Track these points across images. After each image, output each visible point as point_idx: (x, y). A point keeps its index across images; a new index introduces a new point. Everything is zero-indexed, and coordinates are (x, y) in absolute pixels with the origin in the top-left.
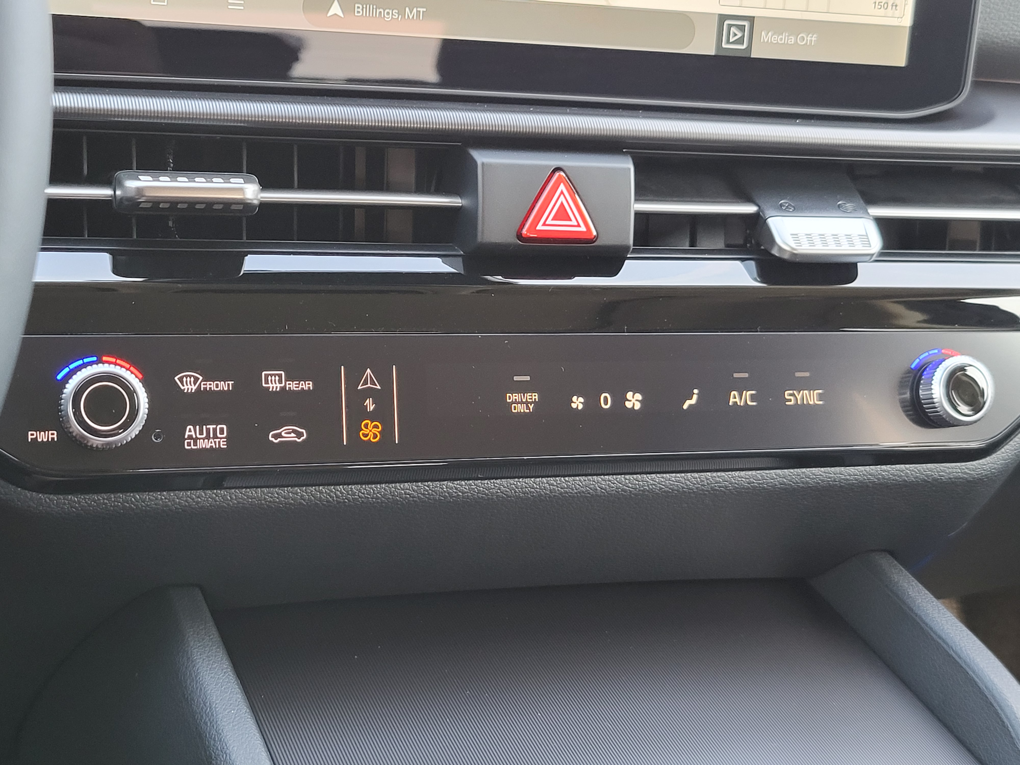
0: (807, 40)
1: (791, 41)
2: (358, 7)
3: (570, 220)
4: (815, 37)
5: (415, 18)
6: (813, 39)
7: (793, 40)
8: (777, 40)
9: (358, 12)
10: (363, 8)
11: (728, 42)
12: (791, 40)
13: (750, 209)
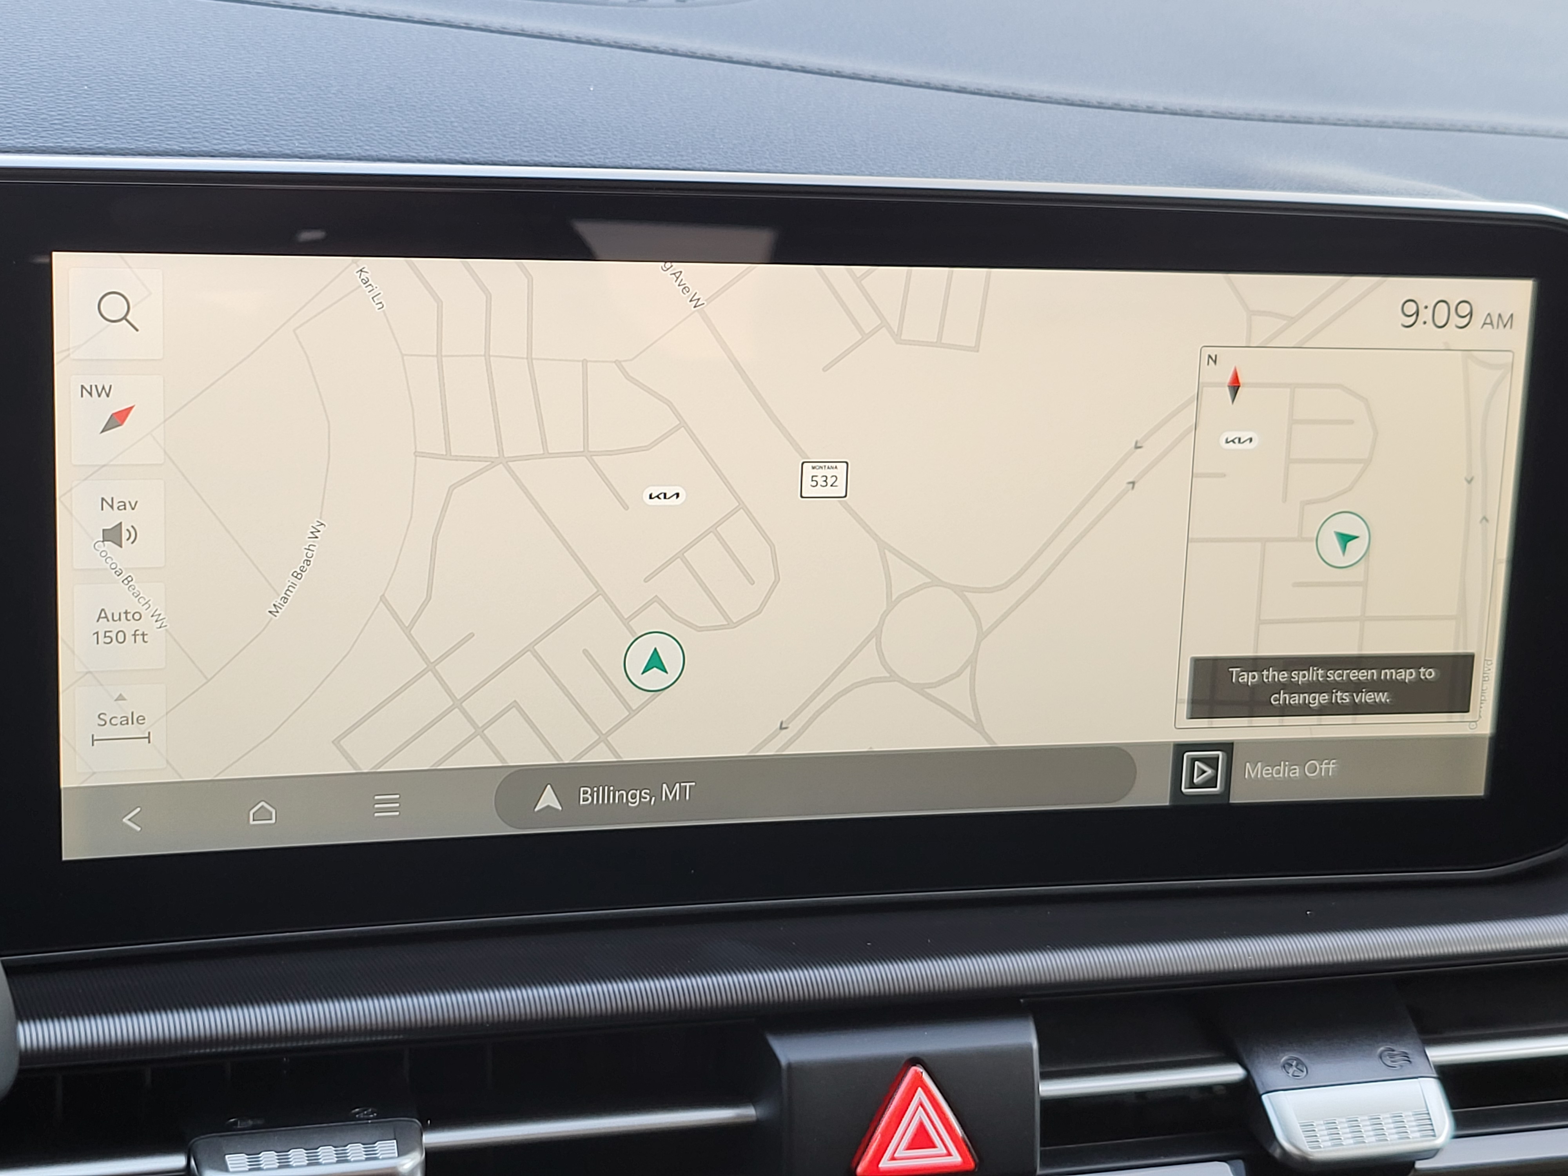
0: (1321, 769)
1: (1295, 773)
2: (585, 793)
3: (934, 1146)
4: (1333, 764)
5: (678, 798)
6: (1331, 766)
7: (1297, 771)
8: (1272, 774)
9: (585, 800)
10: (593, 792)
11: (1192, 785)
12: (1294, 771)
13: (1232, 1073)
